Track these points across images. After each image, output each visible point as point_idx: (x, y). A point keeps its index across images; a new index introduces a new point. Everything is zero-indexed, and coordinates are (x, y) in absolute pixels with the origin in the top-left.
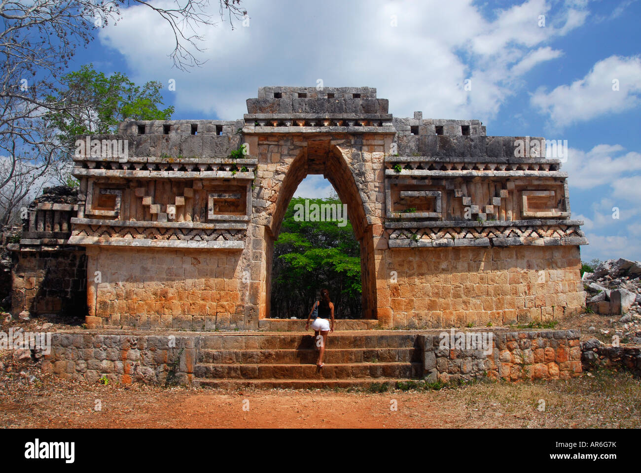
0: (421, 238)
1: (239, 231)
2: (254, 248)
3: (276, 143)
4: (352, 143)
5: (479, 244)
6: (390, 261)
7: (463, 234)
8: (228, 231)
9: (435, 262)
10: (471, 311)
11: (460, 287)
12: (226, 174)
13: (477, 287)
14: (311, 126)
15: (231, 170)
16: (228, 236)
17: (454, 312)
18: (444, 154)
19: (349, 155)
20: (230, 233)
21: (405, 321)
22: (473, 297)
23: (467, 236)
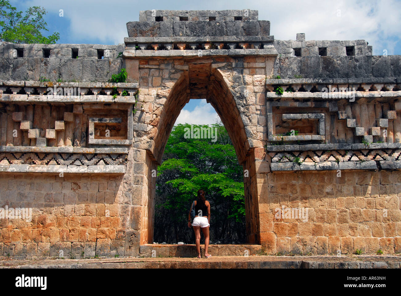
0: (304, 161)
1: (120, 155)
2: (135, 172)
3: (157, 67)
4: (234, 65)
5: (365, 167)
6: (272, 185)
7: (347, 157)
8: (109, 155)
9: (319, 186)
10: (359, 237)
11: (346, 211)
12: (107, 98)
13: (365, 211)
14: (192, 49)
15: (111, 94)
16: (109, 160)
17: (341, 238)
18: (327, 76)
19: (230, 78)
20: (111, 158)
21: (289, 246)
22: (360, 222)
23: (352, 159)
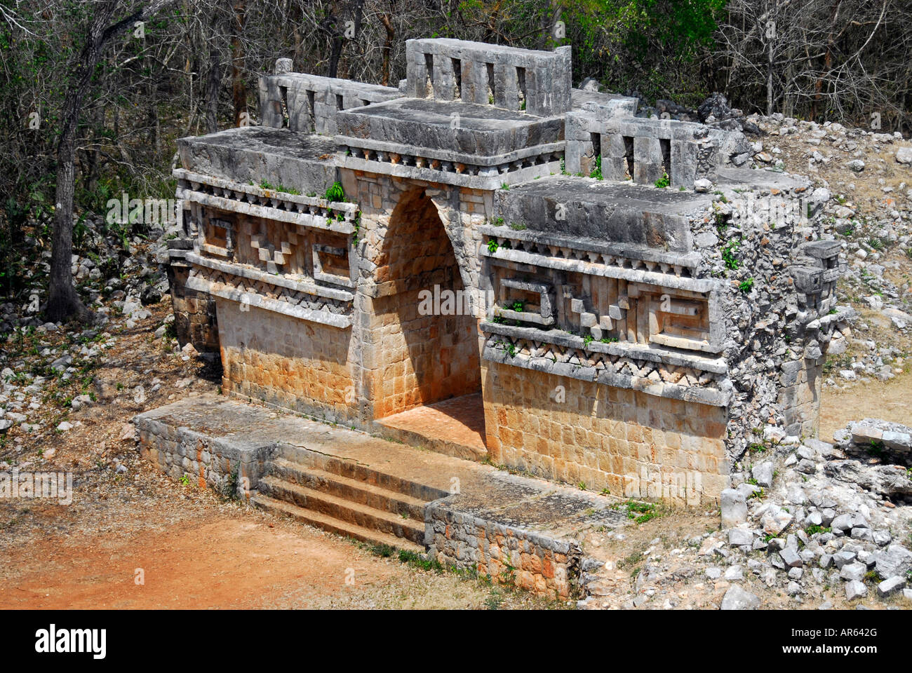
0: (519, 352)
1: (341, 303)
2: (363, 325)
3: (375, 181)
4: (448, 196)
5: (580, 376)
6: (496, 374)
7: (566, 356)
8: (333, 301)
9: (543, 388)
10: (585, 466)
11: (570, 429)
12: (320, 222)
13: (590, 434)
14: (403, 163)
15: (328, 216)
16: (332, 307)
17: (566, 463)
19: (446, 214)
20: (333, 304)
21: (515, 460)
22: (586, 448)
23: (571, 361)
